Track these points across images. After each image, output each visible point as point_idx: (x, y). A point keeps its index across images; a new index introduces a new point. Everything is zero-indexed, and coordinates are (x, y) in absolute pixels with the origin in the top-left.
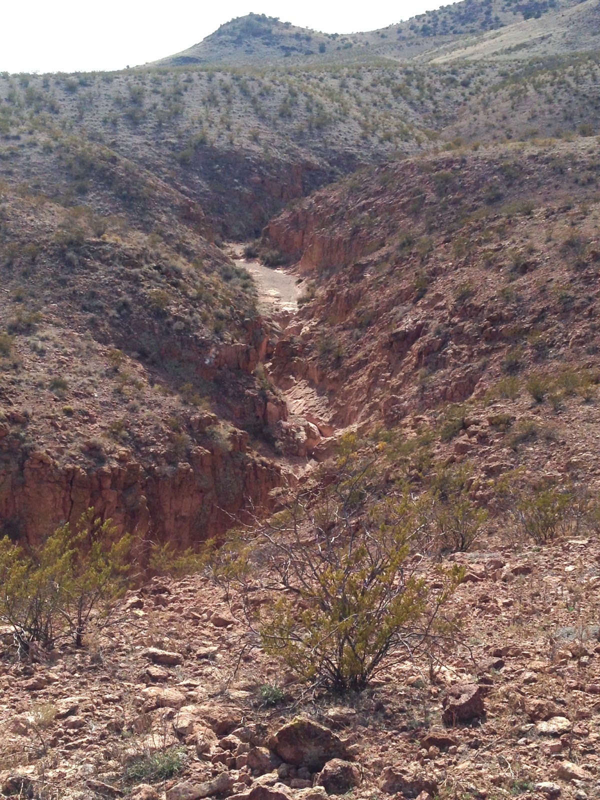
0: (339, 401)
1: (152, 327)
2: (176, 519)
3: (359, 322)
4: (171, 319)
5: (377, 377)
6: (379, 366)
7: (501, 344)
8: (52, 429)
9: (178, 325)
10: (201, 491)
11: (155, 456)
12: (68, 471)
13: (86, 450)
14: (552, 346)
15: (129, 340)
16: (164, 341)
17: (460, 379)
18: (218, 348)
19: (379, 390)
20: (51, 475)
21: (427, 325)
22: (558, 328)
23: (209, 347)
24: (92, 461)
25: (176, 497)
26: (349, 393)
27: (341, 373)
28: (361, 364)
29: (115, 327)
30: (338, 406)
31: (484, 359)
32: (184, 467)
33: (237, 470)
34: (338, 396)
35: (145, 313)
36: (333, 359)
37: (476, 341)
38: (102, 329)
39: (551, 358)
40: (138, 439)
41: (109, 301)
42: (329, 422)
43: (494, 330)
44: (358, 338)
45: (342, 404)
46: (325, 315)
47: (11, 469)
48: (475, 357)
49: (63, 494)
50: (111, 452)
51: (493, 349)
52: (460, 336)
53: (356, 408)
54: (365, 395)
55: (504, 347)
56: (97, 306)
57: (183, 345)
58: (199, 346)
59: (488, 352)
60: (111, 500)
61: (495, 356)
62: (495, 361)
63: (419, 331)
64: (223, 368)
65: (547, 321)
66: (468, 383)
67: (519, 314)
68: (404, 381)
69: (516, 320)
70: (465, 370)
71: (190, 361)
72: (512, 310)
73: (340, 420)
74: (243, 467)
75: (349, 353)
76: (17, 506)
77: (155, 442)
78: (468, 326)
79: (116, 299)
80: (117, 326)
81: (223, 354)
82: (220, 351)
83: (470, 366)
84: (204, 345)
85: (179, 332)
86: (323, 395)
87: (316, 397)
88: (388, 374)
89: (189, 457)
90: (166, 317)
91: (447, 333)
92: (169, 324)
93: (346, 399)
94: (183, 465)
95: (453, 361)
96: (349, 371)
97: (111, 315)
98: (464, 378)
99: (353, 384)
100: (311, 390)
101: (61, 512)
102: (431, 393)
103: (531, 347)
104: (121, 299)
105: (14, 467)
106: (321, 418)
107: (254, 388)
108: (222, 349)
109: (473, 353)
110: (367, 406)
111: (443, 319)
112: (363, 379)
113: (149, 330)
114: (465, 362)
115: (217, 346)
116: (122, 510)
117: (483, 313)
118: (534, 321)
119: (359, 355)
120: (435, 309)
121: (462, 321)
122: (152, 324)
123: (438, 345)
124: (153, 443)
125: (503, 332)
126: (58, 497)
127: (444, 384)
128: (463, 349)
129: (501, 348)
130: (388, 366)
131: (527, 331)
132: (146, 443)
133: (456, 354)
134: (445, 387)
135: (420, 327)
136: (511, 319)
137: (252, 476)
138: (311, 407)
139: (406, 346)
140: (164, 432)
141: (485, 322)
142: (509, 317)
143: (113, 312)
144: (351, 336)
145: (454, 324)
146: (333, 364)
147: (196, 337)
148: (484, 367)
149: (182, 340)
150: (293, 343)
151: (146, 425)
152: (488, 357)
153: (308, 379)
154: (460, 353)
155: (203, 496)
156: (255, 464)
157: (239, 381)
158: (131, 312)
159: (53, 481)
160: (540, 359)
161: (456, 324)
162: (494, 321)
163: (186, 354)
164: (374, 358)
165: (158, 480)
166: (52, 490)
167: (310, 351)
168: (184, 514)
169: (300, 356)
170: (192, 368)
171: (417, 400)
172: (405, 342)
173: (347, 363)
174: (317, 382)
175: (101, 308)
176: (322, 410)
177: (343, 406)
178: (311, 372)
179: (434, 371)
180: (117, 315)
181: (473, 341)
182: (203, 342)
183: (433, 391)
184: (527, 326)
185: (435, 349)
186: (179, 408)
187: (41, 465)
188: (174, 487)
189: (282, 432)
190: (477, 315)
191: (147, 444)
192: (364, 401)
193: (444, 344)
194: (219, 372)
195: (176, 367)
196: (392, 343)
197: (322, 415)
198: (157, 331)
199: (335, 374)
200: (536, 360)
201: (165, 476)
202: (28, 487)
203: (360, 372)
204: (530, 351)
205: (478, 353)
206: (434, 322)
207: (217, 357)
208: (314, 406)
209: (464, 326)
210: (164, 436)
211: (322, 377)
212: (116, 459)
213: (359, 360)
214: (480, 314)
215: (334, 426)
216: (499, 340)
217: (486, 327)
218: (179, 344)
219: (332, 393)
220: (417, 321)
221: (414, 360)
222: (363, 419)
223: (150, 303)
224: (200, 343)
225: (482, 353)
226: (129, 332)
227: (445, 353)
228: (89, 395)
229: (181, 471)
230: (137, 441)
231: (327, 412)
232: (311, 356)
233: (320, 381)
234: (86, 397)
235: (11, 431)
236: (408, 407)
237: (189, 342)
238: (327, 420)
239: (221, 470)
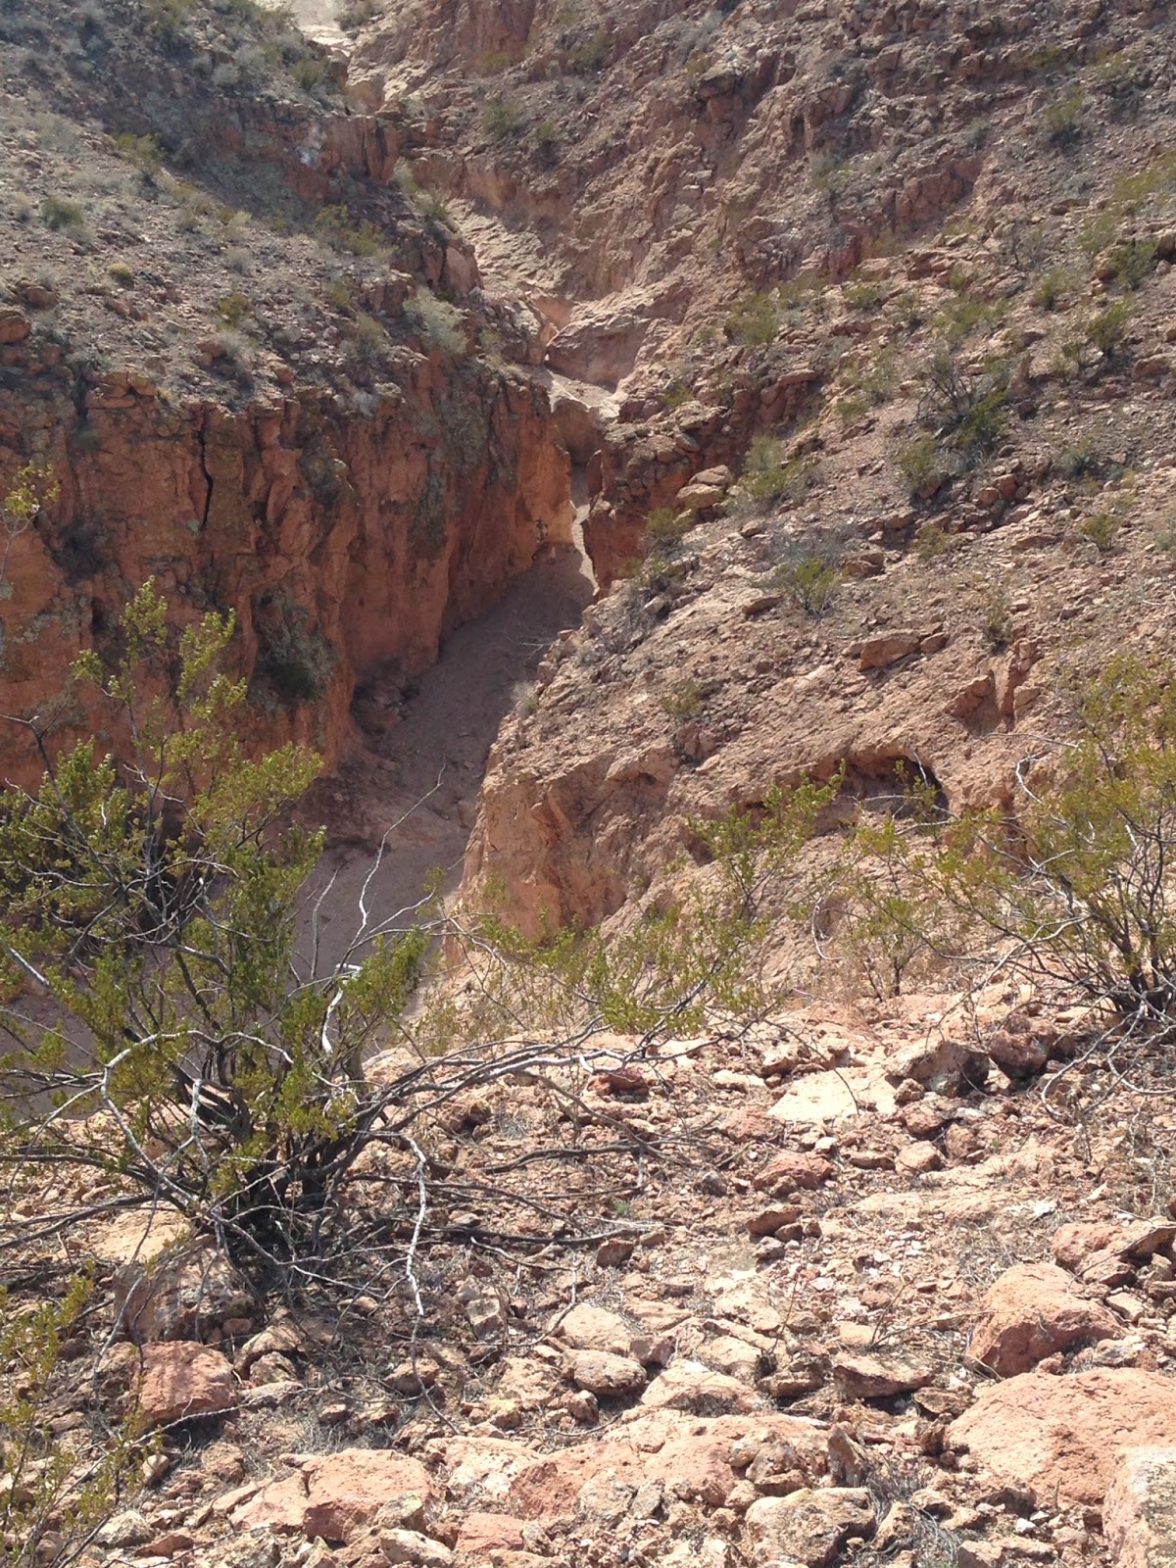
0: (573, 241)
1: (166, 79)
2: (381, 509)
3: (571, 62)
4: (206, 59)
5: (674, 179)
6: (675, 156)
7: (1013, 88)
8: (112, 318)
9: (223, 73)
10: (423, 446)
11: (327, 371)
12: (193, 410)
13: (207, 363)
14: (1146, 84)
15: (123, 111)
16: (200, 112)
17: (925, 170)
18: (324, 126)
19: (687, 209)
20: (159, 422)
21: (790, 57)
22: (1151, 43)
23: (304, 125)
24: (225, 386)
25: (379, 462)
26: (597, 220)
27: (565, 179)
28: (612, 156)
29: (85, 80)
30: (569, 253)
31: (977, 124)
32: (389, 393)
33: (472, 396)
34: (565, 229)
35: (140, 44)
36: (534, 147)
37: (939, 85)
38: (58, 86)
39: (1154, 112)
40: (278, 335)
41: (50, 16)
42: (554, 290)
43: (990, 57)
44: (581, 98)
45: (581, 248)
46: (442, 51)
47: (60, 414)
48: (949, 120)
49: (190, 463)
50: (256, 365)
51: (993, 100)
52: (892, 75)
53: (627, 255)
54: (646, 226)
55: (1020, 94)
56: (26, 30)
57: (243, 120)
58: (283, 121)
59: (981, 108)
60: (285, 472)
61: (1006, 115)
62: (1007, 126)
63: (769, 74)
64: (340, 172)
65: (1114, 29)
66: (947, 180)
67: (1043, 19)
68: (763, 186)
69: (1038, 33)
70: (932, 150)
71: (263, 156)
72: (1023, 11)
73: (583, 282)
74: (483, 390)
75: (571, 132)
76: (84, 496)
77: (314, 341)
78: (911, 53)
79: (65, 11)
80: (88, 78)
81: (337, 139)
82: (330, 134)
83: (944, 142)
84: (290, 122)
85: (228, 89)
86: (521, 230)
87: (505, 237)
88: (707, 173)
89: (390, 373)
90: (191, 55)
91: (858, 71)
92: (201, 71)
93: (591, 235)
94: (385, 388)
95: (892, 132)
96: (584, 174)
97: (66, 50)
98: (936, 168)
99: (604, 200)
100: (487, 222)
101: (186, 505)
102: (859, 207)
103: (1094, 91)
104: (75, 10)
105: (66, 409)
106: (531, 282)
107: (412, 217)
108: (334, 129)
109: (942, 112)
110: (659, 248)
111: (834, 43)
112: (627, 188)
113: (160, 87)
114: (925, 135)
115: (320, 120)
116: (307, 492)
117: (944, 21)
118: (1086, 33)
119: (602, 134)
120: (801, 20)
121: (892, 42)
122: (166, 70)
123: (843, 97)
124: (312, 344)
125: (1012, 60)
126: (179, 471)
127: (887, 186)
128: (911, 105)
129: (1014, 98)
130: (701, 155)
131: (1071, 55)
132: (298, 343)
133: (895, 117)
134: (890, 191)
135: (770, 63)
136: (1026, 32)
137: (503, 409)
138: (500, 258)
139: (739, 107)
140: (324, 318)
141: (957, 39)
142: (1021, 26)
143: (71, 45)
144: (562, 94)
145: (872, 51)
146: (534, 159)
147: (270, 99)
148: (981, 141)
149: (239, 109)
150: (408, 117)
151: (280, 302)
152: (987, 119)
153: (470, 196)
154: (906, 115)
155: (429, 456)
156: (503, 382)
157: (378, 202)
158: (110, 45)
159: (167, 434)
160: (1126, 114)
161: (877, 51)
162: (979, 38)
163: (254, 141)
164: (643, 141)
165: (346, 426)
166: (167, 456)
167: (458, 134)
168: (394, 497)
169: (433, 146)
170: (273, 176)
171: (825, 224)
172: (736, 98)
173: (573, 155)
174: (497, 202)
175: (38, 33)
176: (530, 262)
177: (586, 251)
178: (474, 180)
179: (846, 157)
180: (81, 52)
181: (932, 85)
182: (289, 112)
183: (860, 200)
184: (1070, 43)
185: (840, 107)
186: (329, 262)
187: (131, 401)
188: (373, 436)
189: (487, 314)
190: (927, 27)
191: (299, 347)
192: (646, 236)
193: (855, 98)
194: (333, 182)
195: (236, 172)
196: (703, 102)
197: (531, 275)
198: (179, 89)
199: (544, 182)
200: (1116, 117)
201: (358, 414)
202: (106, 451)
203: (614, 173)
204: (1094, 99)
205: (957, 112)
206: (807, 49)
207: (324, 148)
208: (508, 257)
209: (900, 53)
210: (326, 326)
211: (511, 192)
212: (271, 380)
213: (604, 146)
214: (937, 23)
215: (569, 297)
216: (1002, 80)
217: (960, 53)
218: (234, 117)
219: (544, 225)
220: (754, 50)
221: (779, 136)
222: (655, 276)
223: (145, 19)
224: (281, 114)
225: (966, 113)
226: (119, 92)
227: (865, 116)
228: (134, 240)
229: (384, 400)
230: (277, 340)
231: (544, 267)
232: (466, 144)
233: (506, 199)
234: (130, 243)
235: (35, 326)
236: (803, 241)
237: (258, 113)
238: (551, 285)
239: (444, 397)
